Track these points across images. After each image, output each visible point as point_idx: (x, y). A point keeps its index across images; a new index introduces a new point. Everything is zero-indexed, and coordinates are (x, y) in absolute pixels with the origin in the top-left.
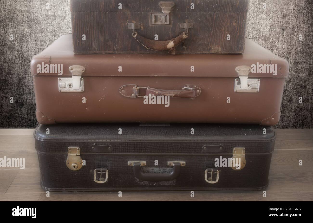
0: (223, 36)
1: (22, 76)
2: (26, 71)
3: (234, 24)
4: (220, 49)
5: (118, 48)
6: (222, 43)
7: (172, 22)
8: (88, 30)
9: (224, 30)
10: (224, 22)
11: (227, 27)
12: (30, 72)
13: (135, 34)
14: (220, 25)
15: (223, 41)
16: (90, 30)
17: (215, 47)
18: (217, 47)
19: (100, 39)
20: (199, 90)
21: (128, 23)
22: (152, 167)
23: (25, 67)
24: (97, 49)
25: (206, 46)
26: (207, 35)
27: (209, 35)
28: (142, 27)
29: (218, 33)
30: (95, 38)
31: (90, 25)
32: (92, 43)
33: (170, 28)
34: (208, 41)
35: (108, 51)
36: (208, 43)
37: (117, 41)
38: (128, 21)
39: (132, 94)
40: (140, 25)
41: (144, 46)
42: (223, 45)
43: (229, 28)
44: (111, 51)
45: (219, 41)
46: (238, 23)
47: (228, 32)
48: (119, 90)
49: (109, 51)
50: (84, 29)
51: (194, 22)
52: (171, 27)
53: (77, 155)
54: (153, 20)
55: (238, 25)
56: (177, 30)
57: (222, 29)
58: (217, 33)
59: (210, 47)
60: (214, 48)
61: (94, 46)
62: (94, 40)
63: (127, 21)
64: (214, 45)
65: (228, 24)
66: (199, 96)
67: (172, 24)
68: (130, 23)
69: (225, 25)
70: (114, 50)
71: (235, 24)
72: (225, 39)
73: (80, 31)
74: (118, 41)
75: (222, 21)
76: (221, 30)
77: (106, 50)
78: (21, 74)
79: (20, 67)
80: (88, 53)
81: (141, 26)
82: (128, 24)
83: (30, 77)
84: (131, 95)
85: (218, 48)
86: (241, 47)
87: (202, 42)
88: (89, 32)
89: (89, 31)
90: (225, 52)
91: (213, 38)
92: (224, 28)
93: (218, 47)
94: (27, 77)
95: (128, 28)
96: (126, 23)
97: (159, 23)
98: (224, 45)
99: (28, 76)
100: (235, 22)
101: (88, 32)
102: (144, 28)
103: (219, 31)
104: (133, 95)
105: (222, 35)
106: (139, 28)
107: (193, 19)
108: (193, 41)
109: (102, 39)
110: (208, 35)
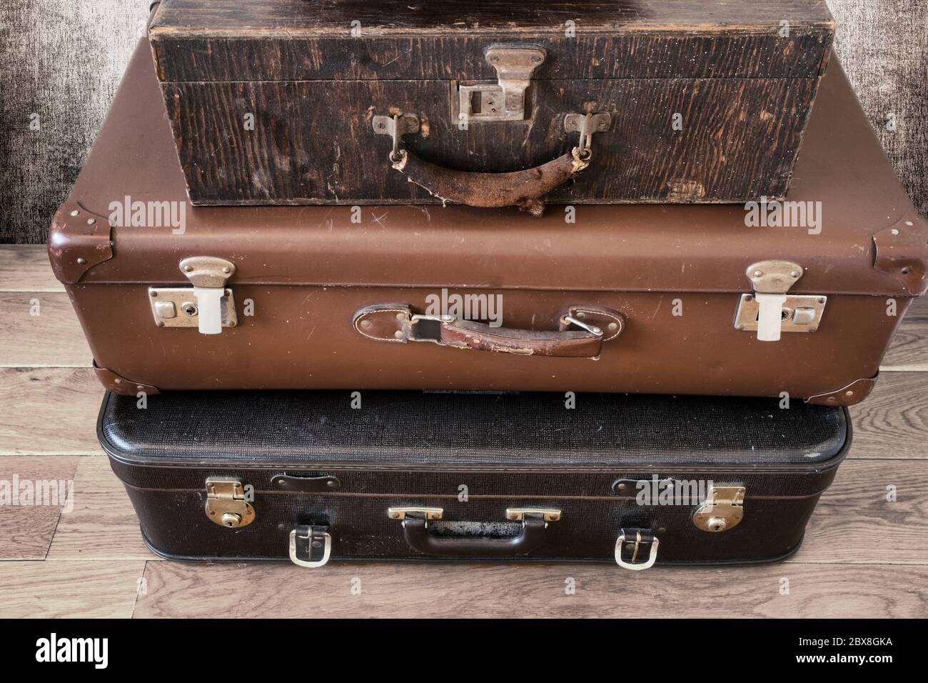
0: (718, 153)
1: (81, 92)
2: (90, 79)
3: (764, 116)
4: (701, 191)
5: (343, 188)
6: (711, 172)
7: (535, 111)
8: (231, 137)
9: (725, 134)
10: (726, 111)
11: (735, 124)
12: (102, 83)
13: (398, 159)
14: (711, 119)
15: (716, 167)
16: (240, 139)
17: (684, 187)
18: (690, 185)
19: (279, 165)
20: (616, 322)
21: (375, 117)
22: (461, 521)
23: (88, 66)
24: (270, 194)
25: (654, 185)
26: (659, 149)
27: (668, 150)
28: (425, 128)
29: (700, 144)
30: (259, 160)
31: (236, 121)
32: (250, 176)
33: (527, 129)
34: (662, 167)
35: (310, 197)
36: (660, 173)
37: (336, 168)
38: (373, 110)
39: (395, 331)
40: (416, 121)
41: (431, 193)
42: (712, 180)
43: (742, 130)
44: (318, 198)
45: (700, 167)
46: (780, 112)
47: (736, 143)
48: (352, 321)
49: (313, 199)
50: (218, 134)
51: (615, 111)
52: (531, 127)
53: (234, 499)
54: (465, 105)
55: (778, 119)
56: (552, 137)
57: (718, 131)
58: (698, 145)
59: (666, 185)
60: (682, 187)
61: (259, 185)
62: (257, 167)
63: (371, 108)
64: (682, 180)
65: (742, 117)
66: (615, 339)
67: (534, 117)
68: (381, 114)
69: (728, 118)
70: (328, 195)
71: (766, 115)
72: (722, 162)
73: (204, 140)
74: (341, 167)
75: (718, 108)
76: (711, 135)
77: (300, 196)
78: (77, 87)
79: (73, 66)
80: (240, 203)
81: (421, 124)
82: (372, 117)
83: (102, 97)
84: (392, 335)
85: (696, 188)
86: (778, 186)
87: (639, 172)
88: (237, 143)
89: (237, 139)
90: (718, 198)
91: (680, 159)
92: (723, 128)
93: (694, 186)
94: (94, 97)
95: (373, 130)
96: (367, 114)
97: (486, 116)
98: (719, 179)
99: (96, 92)
100: (768, 111)
101: (231, 143)
102: (432, 128)
103: (705, 138)
104: (398, 333)
105: (716, 150)
106: (415, 129)
107: (612, 102)
108: (608, 168)
109: (284, 164)
110: (662, 150)
